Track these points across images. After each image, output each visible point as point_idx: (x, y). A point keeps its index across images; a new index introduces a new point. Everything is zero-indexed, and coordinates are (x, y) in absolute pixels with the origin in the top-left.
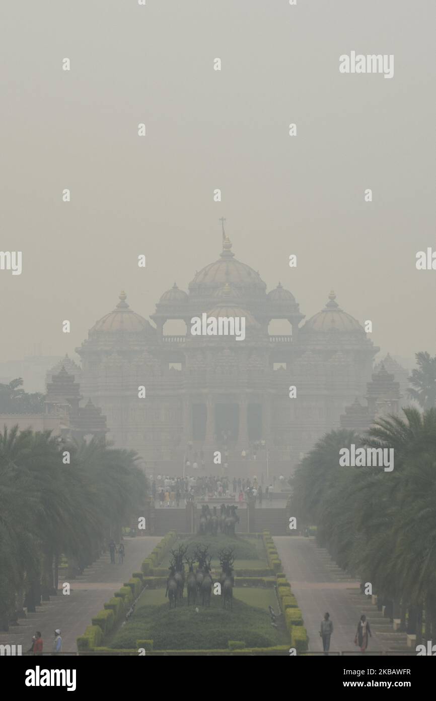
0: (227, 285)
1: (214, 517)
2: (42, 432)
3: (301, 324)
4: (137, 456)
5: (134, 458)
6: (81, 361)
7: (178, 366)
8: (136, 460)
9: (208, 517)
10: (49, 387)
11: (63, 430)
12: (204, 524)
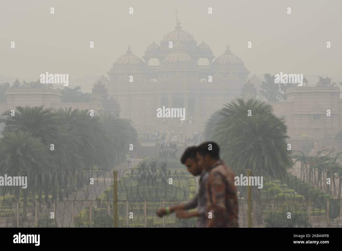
0: (178, 42)
1: (166, 149)
2: (84, 110)
3: (214, 60)
4: (132, 122)
5: (130, 123)
6: (110, 78)
7: (155, 80)
8: (131, 124)
9: (164, 149)
10: (93, 90)
11: (99, 110)
12: (162, 153)
